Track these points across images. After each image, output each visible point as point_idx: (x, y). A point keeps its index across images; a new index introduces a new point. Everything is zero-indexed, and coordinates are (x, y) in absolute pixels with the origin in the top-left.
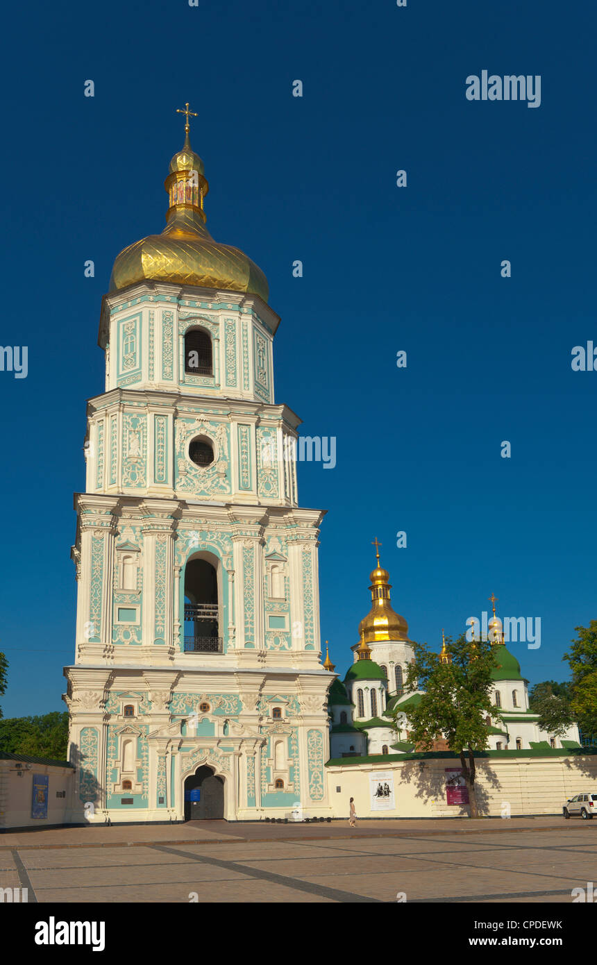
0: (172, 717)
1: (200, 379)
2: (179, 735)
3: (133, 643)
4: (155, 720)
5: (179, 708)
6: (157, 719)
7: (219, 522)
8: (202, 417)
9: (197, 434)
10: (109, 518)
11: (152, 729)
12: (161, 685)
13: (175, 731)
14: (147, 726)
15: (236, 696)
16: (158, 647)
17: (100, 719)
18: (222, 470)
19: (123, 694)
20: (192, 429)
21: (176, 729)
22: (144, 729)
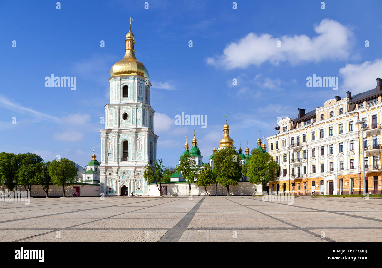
0: (118, 176)
1: (125, 98)
2: (119, 179)
3: (111, 160)
4: (114, 175)
5: (119, 174)
6: (115, 176)
7: (128, 133)
8: (125, 108)
9: (124, 112)
10: (105, 134)
11: (114, 178)
12: (115, 169)
13: (118, 179)
14: (113, 177)
15: (130, 170)
16: (115, 161)
17: (104, 176)
18: (129, 120)
19: (109, 171)
20: (123, 112)
21: (118, 178)
22: (112, 178)
